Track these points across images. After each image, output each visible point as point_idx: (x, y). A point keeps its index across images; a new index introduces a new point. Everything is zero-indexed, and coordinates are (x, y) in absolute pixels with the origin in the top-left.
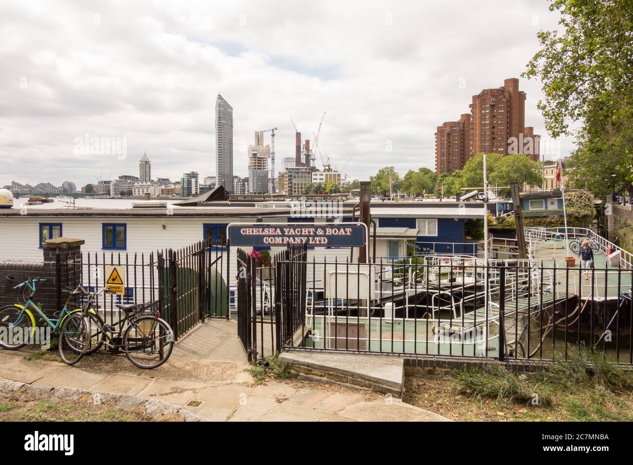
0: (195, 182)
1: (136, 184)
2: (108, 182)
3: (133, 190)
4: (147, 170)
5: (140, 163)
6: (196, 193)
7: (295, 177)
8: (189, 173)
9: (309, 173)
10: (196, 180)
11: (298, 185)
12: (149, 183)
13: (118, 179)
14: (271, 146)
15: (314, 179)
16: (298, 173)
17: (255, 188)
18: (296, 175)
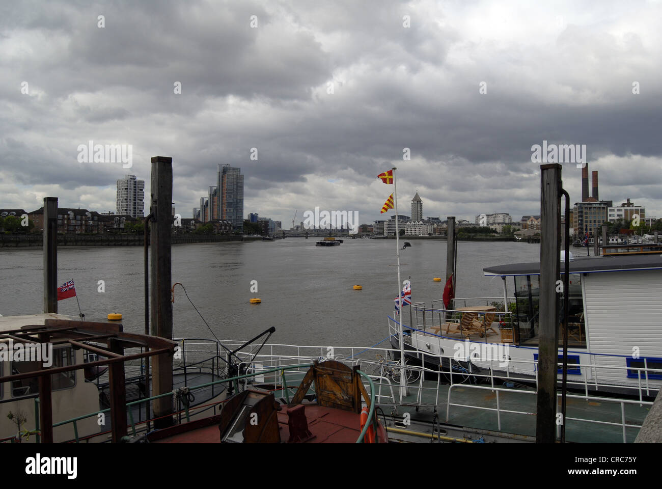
1: (408, 223)
2: (382, 221)
3: (406, 229)
4: (419, 209)
5: (412, 202)
9: (604, 208)
11: (590, 222)
12: (421, 222)
13: (391, 218)
15: (610, 216)
16: (590, 208)
18: (588, 211)
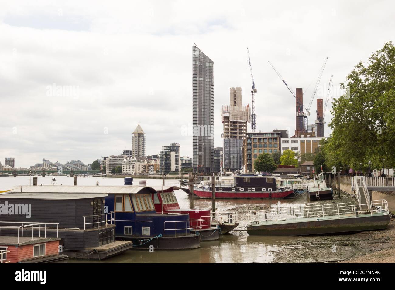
0: (176, 156)
1: (125, 160)
3: (122, 166)
4: (141, 143)
5: (133, 135)
6: (177, 170)
7: (255, 146)
8: (169, 145)
9: (276, 139)
10: (176, 153)
12: (135, 159)
14: (250, 106)
15: (284, 148)
16: (260, 139)
17: (227, 163)
18: (258, 143)
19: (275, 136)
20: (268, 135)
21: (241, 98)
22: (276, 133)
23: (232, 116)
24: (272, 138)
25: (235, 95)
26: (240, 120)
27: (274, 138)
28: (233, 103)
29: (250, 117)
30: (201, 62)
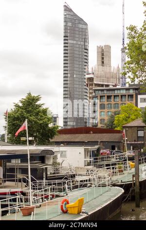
7: (103, 107)
9: (131, 96)
16: (109, 97)
19: (131, 92)
20: (122, 92)
21: (110, 57)
22: (131, 89)
23: (97, 77)
24: (125, 96)
25: (103, 54)
26: (107, 82)
27: (128, 96)
28: (101, 63)
29: (119, 79)
30: (73, 23)
